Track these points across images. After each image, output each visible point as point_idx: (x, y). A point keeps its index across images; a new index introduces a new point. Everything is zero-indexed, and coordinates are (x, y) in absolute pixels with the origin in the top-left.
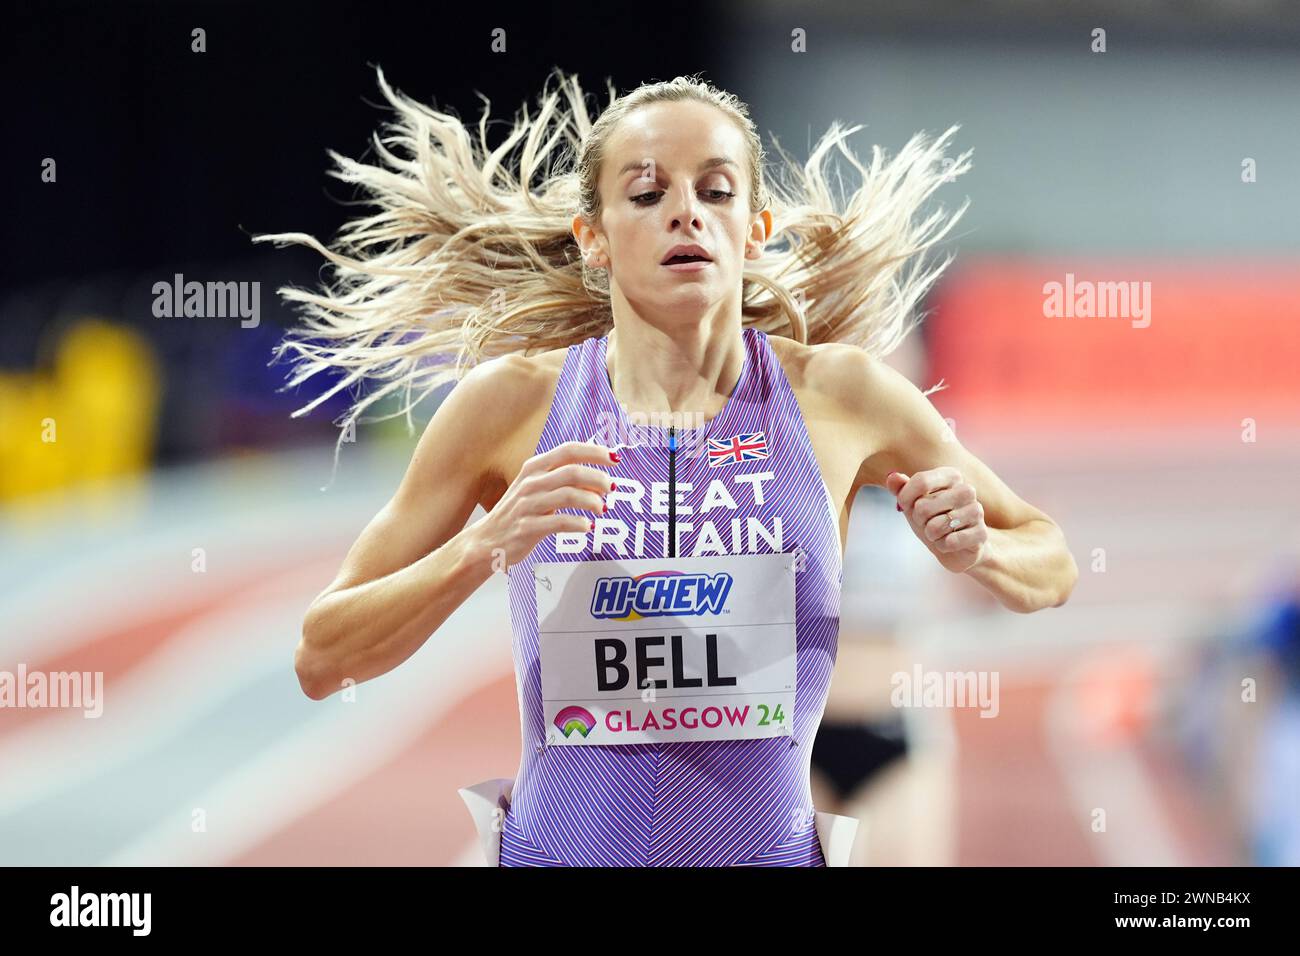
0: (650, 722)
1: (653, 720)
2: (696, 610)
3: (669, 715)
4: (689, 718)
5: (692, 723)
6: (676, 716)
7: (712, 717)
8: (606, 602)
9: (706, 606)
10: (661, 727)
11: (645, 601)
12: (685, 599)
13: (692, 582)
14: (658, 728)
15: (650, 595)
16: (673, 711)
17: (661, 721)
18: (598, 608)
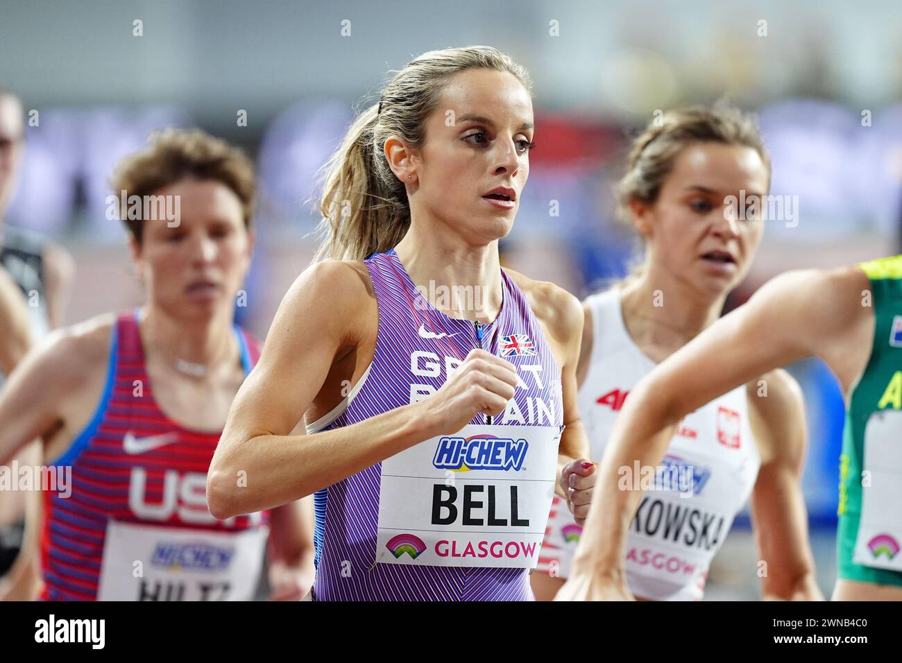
0: (469, 551)
1: (472, 549)
2: (505, 466)
3: (483, 546)
4: (497, 550)
5: (498, 554)
6: (487, 547)
7: (512, 550)
8: (445, 456)
9: (511, 464)
10: (477, 555)
11: (472, 457)
12: (497, 457)
13: (502, 445)
14: (474, 556)
15: (475, 453)
16: (486, 543)
17: (477, 551)
18: (439, 460)
